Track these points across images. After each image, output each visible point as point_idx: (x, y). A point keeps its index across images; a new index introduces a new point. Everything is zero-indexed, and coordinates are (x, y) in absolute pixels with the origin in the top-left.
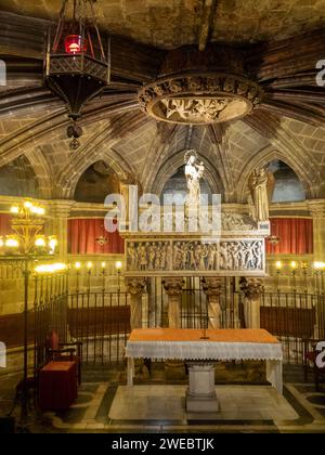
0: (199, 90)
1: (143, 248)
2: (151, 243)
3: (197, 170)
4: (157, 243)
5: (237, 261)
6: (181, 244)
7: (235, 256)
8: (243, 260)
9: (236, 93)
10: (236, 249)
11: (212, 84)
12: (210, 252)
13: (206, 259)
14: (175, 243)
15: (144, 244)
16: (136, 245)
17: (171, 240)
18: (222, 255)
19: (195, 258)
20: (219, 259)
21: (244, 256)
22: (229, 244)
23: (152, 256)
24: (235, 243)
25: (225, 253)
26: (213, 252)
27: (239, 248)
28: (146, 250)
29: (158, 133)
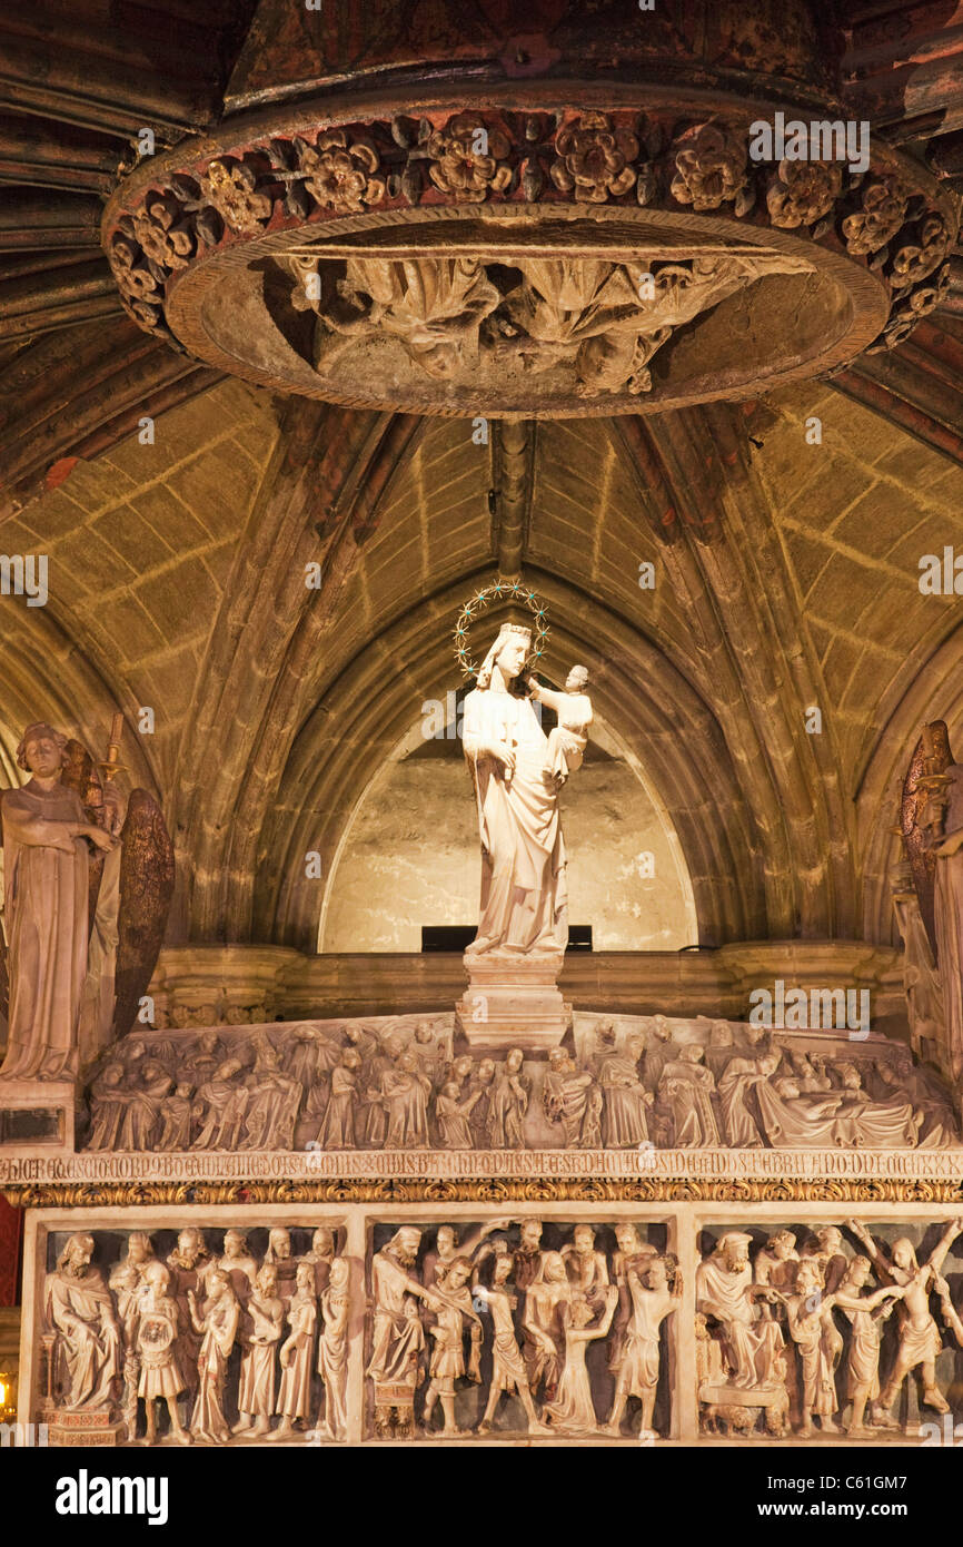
0: (509, 195)
1: (155, 1273)
2: (213, 1241)
3: (548, 719)
4: (256, 1242)
5: (821, 1371)
6: (428, 1243)
7: (807, 1334)
8: (867, 1360)
9: (759, 214)
10: (811, 1279)
11: (592, 164)
12: (627, 1305)
13: (601, 1356)
14: (380, 1234)
15: (163, 1242)
16: (106, 1251)
17: (356, 1218)
18: (715, 1327)
19: (524, 1340)
20: (694, 1353)
21: (869, 1334)
22: (761, 1242)
23: (218, 1340)
24: (807, 1238)
25: (739, 1312)
26: (651, 1307)
27: (834, 1276)
28: (178, 1286)
29: (286, 468)
